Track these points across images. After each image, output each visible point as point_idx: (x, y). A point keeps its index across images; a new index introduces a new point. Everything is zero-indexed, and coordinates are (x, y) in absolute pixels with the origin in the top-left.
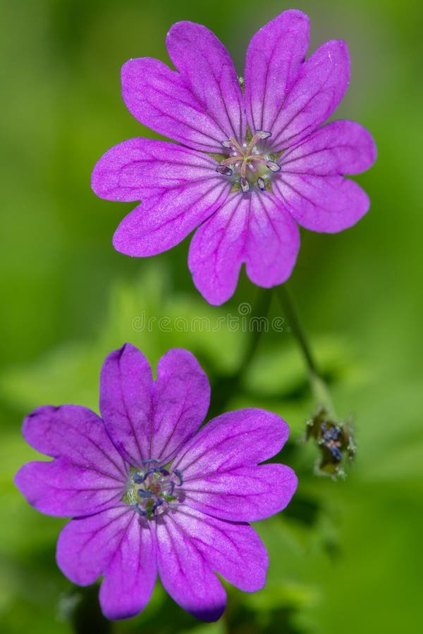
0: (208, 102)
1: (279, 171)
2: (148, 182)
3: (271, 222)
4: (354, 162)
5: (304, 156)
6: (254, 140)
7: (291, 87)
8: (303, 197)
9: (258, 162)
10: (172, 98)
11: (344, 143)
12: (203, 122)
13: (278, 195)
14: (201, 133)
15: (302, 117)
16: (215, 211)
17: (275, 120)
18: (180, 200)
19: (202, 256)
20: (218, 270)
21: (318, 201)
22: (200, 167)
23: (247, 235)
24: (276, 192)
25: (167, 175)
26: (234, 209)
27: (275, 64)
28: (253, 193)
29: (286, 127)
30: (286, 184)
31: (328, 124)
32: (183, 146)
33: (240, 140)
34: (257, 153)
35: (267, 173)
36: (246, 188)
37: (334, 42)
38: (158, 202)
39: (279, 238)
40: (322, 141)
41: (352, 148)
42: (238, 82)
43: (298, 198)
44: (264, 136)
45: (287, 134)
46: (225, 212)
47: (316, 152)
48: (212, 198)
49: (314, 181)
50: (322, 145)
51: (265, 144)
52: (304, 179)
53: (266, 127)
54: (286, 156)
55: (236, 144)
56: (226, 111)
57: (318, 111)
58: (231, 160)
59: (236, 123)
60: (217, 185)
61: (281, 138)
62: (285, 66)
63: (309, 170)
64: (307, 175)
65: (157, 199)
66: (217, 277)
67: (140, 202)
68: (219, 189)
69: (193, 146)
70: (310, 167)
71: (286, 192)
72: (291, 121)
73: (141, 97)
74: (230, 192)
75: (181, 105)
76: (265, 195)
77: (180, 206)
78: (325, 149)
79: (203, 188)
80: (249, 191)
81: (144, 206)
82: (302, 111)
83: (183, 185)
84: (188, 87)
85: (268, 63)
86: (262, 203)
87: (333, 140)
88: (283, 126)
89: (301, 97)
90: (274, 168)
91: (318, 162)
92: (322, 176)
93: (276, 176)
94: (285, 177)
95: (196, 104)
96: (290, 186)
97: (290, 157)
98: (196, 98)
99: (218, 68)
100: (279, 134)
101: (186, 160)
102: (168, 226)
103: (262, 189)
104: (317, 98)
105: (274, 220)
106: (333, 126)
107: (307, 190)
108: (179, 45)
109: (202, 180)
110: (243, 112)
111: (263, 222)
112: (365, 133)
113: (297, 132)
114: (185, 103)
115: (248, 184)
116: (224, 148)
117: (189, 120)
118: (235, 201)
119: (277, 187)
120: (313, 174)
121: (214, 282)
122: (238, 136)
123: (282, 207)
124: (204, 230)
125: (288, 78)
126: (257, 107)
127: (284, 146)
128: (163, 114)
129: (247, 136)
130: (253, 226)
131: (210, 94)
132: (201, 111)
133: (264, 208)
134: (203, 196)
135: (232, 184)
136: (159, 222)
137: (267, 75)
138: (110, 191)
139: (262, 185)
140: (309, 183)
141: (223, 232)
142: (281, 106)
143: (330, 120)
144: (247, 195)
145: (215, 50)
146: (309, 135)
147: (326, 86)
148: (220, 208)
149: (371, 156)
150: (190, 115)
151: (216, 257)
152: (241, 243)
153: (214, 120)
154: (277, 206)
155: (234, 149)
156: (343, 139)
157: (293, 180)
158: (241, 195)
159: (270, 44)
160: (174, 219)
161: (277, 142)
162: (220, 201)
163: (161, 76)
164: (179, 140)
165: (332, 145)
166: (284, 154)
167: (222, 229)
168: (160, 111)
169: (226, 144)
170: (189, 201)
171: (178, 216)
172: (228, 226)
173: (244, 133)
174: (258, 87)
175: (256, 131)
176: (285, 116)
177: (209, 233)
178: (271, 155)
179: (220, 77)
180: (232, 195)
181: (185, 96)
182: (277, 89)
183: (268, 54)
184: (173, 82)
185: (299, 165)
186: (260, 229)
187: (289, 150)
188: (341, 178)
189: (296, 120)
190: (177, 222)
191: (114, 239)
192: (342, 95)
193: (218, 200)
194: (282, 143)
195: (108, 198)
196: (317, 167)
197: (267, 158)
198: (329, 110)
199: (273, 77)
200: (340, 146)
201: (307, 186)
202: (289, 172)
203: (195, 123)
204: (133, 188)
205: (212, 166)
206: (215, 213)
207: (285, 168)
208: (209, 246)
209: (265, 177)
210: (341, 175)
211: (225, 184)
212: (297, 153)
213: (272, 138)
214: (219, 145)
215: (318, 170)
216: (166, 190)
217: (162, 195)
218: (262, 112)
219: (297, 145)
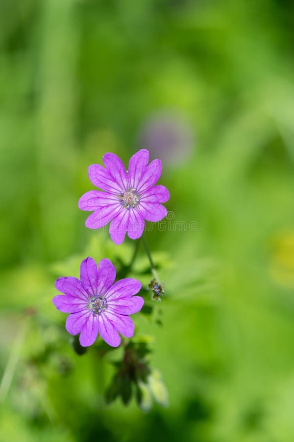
0: (117, 179)
2: (97, 204)
4: (162, 199)
5: (147, 197)
6: (131, 191)
7: (143, 174)
8: (147, 210)
9: (132, 198)
10: (105, 177)
12: (115, 185)
13: (139, 209)
14: (114, 188)
15: (147, 184)
17: (138, 185)
18: (107, 211)
20: (119, 233)
21: (151, 212)
22: (114, 200)
25: (103, 202)
26: (124, 214)
27: (138, 166)
28: (131, 208)
32: (108, 193)
33: (127, 191)
34: (132, 195)
36: (128, 207)
37: (157, 160)
38: (100, 211)
41: (162, 194)
42: (126, 172)
43: (145, 210)
44: (134, 190)
45: (142, 189)
46: (121, 215)
47: (151, 195)
48: (117, 210)
49: (150, 205)
50: (153, 193)
51: (135, 192)
53: (135, 187)
55: (125, 192)
56: (122, 181)
57: (152, 182)
58: (124, 198)
59: (126, 186)
61: (140, 190)
62: (142, 168)
64: (148, 203)
67: (94, 211)
68: (120, 207)
69: (111, 193)
70: (149, 200)
71: (141, 208)
72: (143, 185)
73: (95, 177)
74: (123, 208)
76: (134, 209)
77: (107, 213)
79: (114, 207)
81: (95, 212)
82: (147, 181)
83: (108, 206)
84: (110, 174)
85: (136, 166)
86: (133, 212)
87: (156, 192)
88: (140, 187)
89: (146, 178)
90: (138, 200)
91: (152, 199)
92: (153, 203)
93: (138, 203)
94: (141, 203)
95: (112, 179)
96: (142, 206)
97: (142, 197)
98: (113, 177)
99: (120, 168)
100: (139, 189)
101: (109, 198)
102: (103, 219)
104: (151, 178)
105: (137, 217)
107: (148, 208)
108: (107, 160)
109: (114, 204)
110: (128, 181)
111: (134, 218)
113: (145, 189)
114: (109, 179)
115: (129, 206)
117: (110, 184)
118: (125, 211)
119: (138, 206)
120: (150, 203)
121: (117, 237)
123: (140, 213)
125: (142, 171)
126: (132, 180)
127: (141, 193)
128: (102, 182)
129: (129, 190)
130: (130, 219)
131: (117, 176)
132: (114, 182)
134: (114, 209)
135: (124, 205)
136: (100, 217)
137: (135, 170)
138: (84, 208)
139: (134, 206)
140: (148, 205)
141: (121, 221)
142: (140, 180)
144: (129, 209)
145: (119, 162)
146: (149, 190)
147: (154, 174)
148: (120, 213)
149: (168, 197)
153: (119, 184)
154: (138, 213)
155: (125, 194)
156: (159, 191)
157: (144, 204)
158: (127, 209)
159: (136, 160)
161: (139, 192)
162: (120, 211)
163: (101, 170)
164: (107, 191)
169: (122, 193)
170: (110, 211)
171: (106, 216)
172: (122, 219)
173: (128, 188)
174: (132, 174)
175: (132, 188)
176: (141, 183)
178: (137, 196)
179: (120, 171)
181: (109, 177)
182: (139, 175)
183: (136, 164)
184: (105, 172)
185: (145, 199)
186: (132, 220)
187: (142, 195)
188: (158, 204)
189: (145, 185)
190: (106, 218)
191: (86, 223)
195: (84, 210)
197: (136, 197)
199: (137, 171)
200: (158, 193)
202: (142, 202)
203: (112, 185)
204: (92, 207)
205: (118, 200)
206: (118, 215)
207: (141, 200)
209: (135, 203)
211: (122, 205)
212: (145, 195)
213: (137, 190)
214: (120, 193)
215: (151, 201)
216: (103, 207)
217: (101, 209)
218: (134, 182)
219: (145, 193)
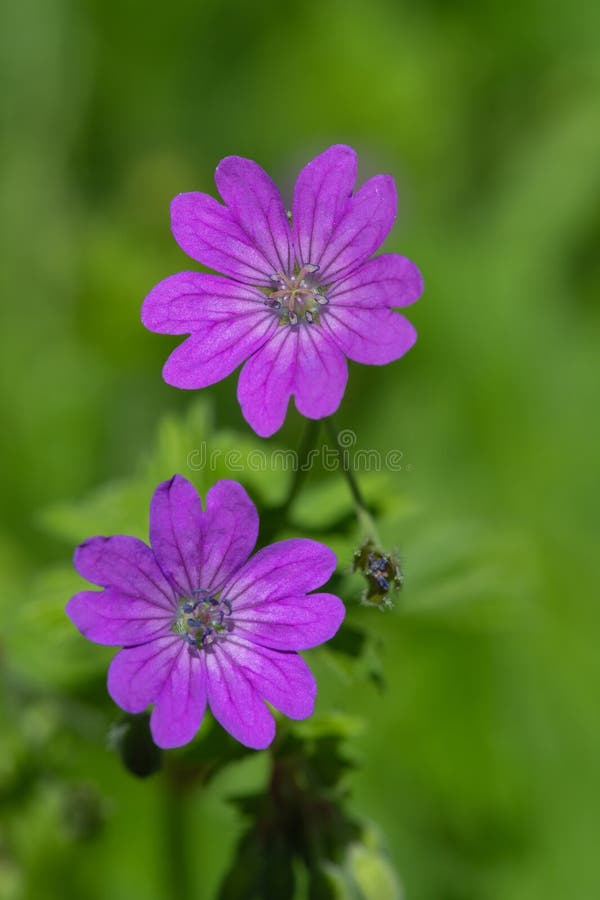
0: (257, 236)
1: (327, 304)
2: (197, 315)
3: (319, 354)
4: (401, 295)
5: (352, 290)
6: (302, 274)
7: (339, 221)
8: (350, 329)
9: (306, 295)
10: (220, 231)
11: (391, 276)
12: (252, 255)
13: (326, 328)
14: (249, 266)
15: (350, 250)
16: (263, 344)
17: (323, 255)
18: (228, 333)
19: (252, 389)
20: (267, 401)
21: (365, 334)
22: (249, 300)
23: (295, 367)
24: (324, 325)
25: (216, 308)
26: (282, 342)
27: (323, 198)
28: (302, 326)
29: (334, 260)
30: (334, 316)
31: (376, 258)
32: (232, 279)
33: (288, 274)
34: (305, 286)
35: (314, 306)
37: (381, 176)
38: (207, 335)
39: (327, 370)
40: (370, 274)
41: (400, 281)
42: (286, 216)
43: (346, 331)
44: (312, 269)
45: (335, 267)
46: (274, 345)
47: (364, 285)
48: (261, 330)
49: (362, 314)
50: (369, 278)
51: (312, 278)
52: (351, 312)
53: (314, 261)
54: (334, 289)
55: (284, 277)
56: (274, 244)
57: (366, 244)
58: (279, 293)
59: (285, 257)
60: (266, 318)
61: (329, 271)
62: (333, 201)
63: (357, 303)
64: (355, 307)
65: (206, 332)
66: (266, 409)
67: (189, 335)
68: (267, 322)
69: (242, 279)
70: (359, 300)
71: (334, 325)
72: (339, 255)
73: (190, 231)
74: (278, 325)
75: (229, 239)
76: (313, 328)
77: (229, 339)
78: (373, 282)
79: (252, 321)
80: (298, 323)
82: (350, 244)
83: (232, 318)
84: (237, 221)
85: (316, 198)
86: (310, 336)
87: (381, 273)
88: (330, 260)
89: (348, 231)
90: (322, 301)
91: (367, 295)
92: (370, 309)
93: (324, 309)
94: (333, 310)
95: (245, 238)
96: (338, 319)
97: (337, 291)
98: (244, 232)
99: (266, 202)
101: (235, 294)
102: (217, 359)
103: (310, 322)
104: (364, 231)
105: (322, 352)
106: (380, 260)
107: (355, 323)
108: (228, 180)
109: (251, 313)
110: (291, 244)
111: (312, 354)
112: (412, 267)
113: (345, 265)
114: (233, 236)
115: (296, 317)
116: (272, 282)
117: (237, 254)
118: (282, 335)
119: (325, 319)
120: (360, 308)
121: (262, 414)
122: (286, 269)
123: (331, 340)
124: (253, 362)
125: (336, 213)
126: (305, 240)
127: (332, 280)
128: (212, 248)
129: (295, 269)
130: (301, 358)
131: (259, 227)
132: (249, 245)
133: (312, 341)
134: (252, 329)
135: (280, 317)
136: (209, 354)
137: (314, 210)
138: (160, 324)
139: (310, 318)
140: (356, 316)
141: (272, 364)
142: (329, 240)
143: (378, 253)
144: (295, 328)
145: (264, 184)
146: (357, 268)
147: (373, 220)
148: (269, 340)
149: (418, 289)
150: (239, 249)
151: (265, 388)
152: (289, 375)
153: (263, 254)
154: (325, 339)
155: (282, 282)
156: (390, 272)
157: (340, 313)
158: (289, 328)
159: (317, 178)
160: (223, 352)
161: (324, 276)
162: (269, 334)
163: (210, 211)
164: (228, 273)
165: (380, 278)
166: (332, 288)
167: (271, 362)
168: (208, 244)
169: (275, 278)
170: (238, 334)
171: (227, 349)
172: (276, 359)
173: (292, 266)
174: (305, 221)
175: (304, 264)
176: (332, 249)
177: (257, 366)
178: (319, 288)
179: (268, 211)
180: (280, 328)
181: (234, 230)
182: (325, 223)
183: (316, 188)
184: (221, 216)
185: (346, 298)
186: (308, 361)
187: (336, 284)
188: (388, 311)
189: (344, 253)
190: (226, 355)
191: (163, 372)
192: (389, 229)
193: (266, 333)
194: (330, 276)
195: (157, 331)
196: (364, 300)
197: (315, 291)
198: (377, 244)
199: (321, 212)
200: (387, 279)
201: (355, 319)
202: (337, 305)
203: (243, 257)
204: (183, 321)
205: (260, 300)
207: (332, 301)
208: (259, 378)
209: (313, 310)
210: (389, 308)
211: (274, 316)
212: (345, 286)
213: (320, 271)
214: (267, 278)
215: (366, 303)
216: (216, 323)
217: (212, 327)
218: (309, 247)
219: (344, 278)
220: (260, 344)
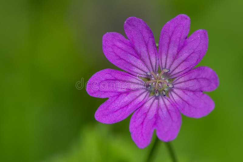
0: (142, 54)
1: (173, 87)
3: (168, 111)
4: (208, 86)
5: (185, 82)
6: (162, 73)
7: (180, 49)
8: (183, 100)
10: (125, 51)
11: (204, 77)
12: (139, 63)
13: (172, 99)
14: (137, 68)
15: (185, 63)
16: (142, 104)
17: (172, 64)
18: (126, 99)
19: (136, 125)
20: (143, 132)
21: (191, 103)
23: (157, 116)
24: (171, 97)
26: (151, 104)
27: (173, 39)
28: (160, 97)
29: (177, 67)
30: (176, 94)
31: (197, 68)
32: (129, 73)
33: (155, 72)
34: (163, 79)
36: (157, 95)
37: (201, 30)
38: (117, 99)
39: (172, 118)
40: (194, 75)
41: (208, 79)
42: (156, 46)
43: (181, 101)
44: (166, 71)
45: (177, 71)
46: (147, 105)
47: (191, 80)
48: (141, 98)
49: (189, 93)
50: (193, 77)
51: (167, 75)
52: (184, 92)
53: (167, 67)
54: (176, 81)
55: (153, 74)
56: (150, 59)
57: (193, 61)
59: (154, 64)
60: (144, 92)
61: (174, 72)
62: (178, 40)
63: (187, 88)
64: (185, 90)
65: (116, 97)
66: (142, 135)
67: (108, 98)
68: (145, 94)
69: (134, 74)
70: (188, 87)
71: (176, 97)
72: (179, 65)
73: (111, 50)
74: (149, 96)
75: (129, 55)
76: (166, 98)
77: (126, 101)
78: (195, 79)
79: (137, 93)
80: (159, 96)
81: (109, 100)
82: (185, 60)
83: (128, 92)
84: (132, 46)
85: (170, 38)
86: (164, 102)
87: (199, 75)
88: (175, 67)
89: (185, 54)
90: (171, 86)
91: (192, 85)
92: (193, 91)
93: (171, 90)
94: (175, 90)
95: (136, 55)
96: (177, 95)
97: (178, 81)
98: (136, 52)
99: (147, 39)
100: (173, 70)
102: (120, 111)
103: (164, 95)
104: (192, 55)
105: (170, 110)
106: (199, 69)
107: (186, 98)
108: (130, 28)
109: (137, 90)
110: (157, 59)
111: (165, 111)
112: (214, 74)
113: (182, 70)
114: (131, 54)
115: (157, 93)
116: (148, 75)
117: (132, 62)
118: (151, 101)
119: (172, 95)
120: (189, 90)
121: (141, 138)
122: (154, 70)
123: (174, 104)
124: (137, 113)
125: (179, 45)
126: (164, 57)
127: (175, 76)
128: (121, 59)
129: (158, 70)
130: (160, 113)
131: (143, 50)
132: (138, 58)
133: (165, 104)
134: (137, 97)
135: (150, 92)
136: (117, 108)
137: (169, 43)
138: (95, 92)
139: (164, 93)
140: (187, 94)
141: (146, 114)
142: (175, 58)
143: (199, 65)
144: (157, 98)
145: (146, 30)
146: (188, 72)
147: (196, 50)
148: (145, 103)
149: (217, 84)
150: (133, 60)
151: (142, 126)
152: (154, 120)
153: (144, 61)
154: (171, 104)
155: (152, 76)
156: (203, 75)
157: (179, 92)
158: (154, 97)
159: (172, 29)
160: (124, 107)
161: (172, 74)
162: (145, 100)
163: (121, 41)
164: (127, 71)
165: (198, 77)
166: (175, 80)
167: (145, 113)
168: (119, 57)
169: (149, 74)
170: (131, 99)
171: (126, 106)
172: (148, 112)
173: (157, 69)
174: (165, 48)
175: (163, 69)
176: (177, 62)
177: (139, 114)
178: (169, 80)
179: (148, 43)
180: (150, 97)
181: (131, 51)
182: (173, 50)
183: (170, 34)
184: (126, 44)
185: (182, 85)
186: (163, 114)
187: (178, 78)
188: (202, 93)
189: (182, 64)
190: (125, 108)
191: (95, 114)
192: (203, 55)
193: (144, 99)
194: (175, 74)
195: (94, 96)
196: (191, 86)
197: (167, 81)
198: (198, 61)
199: (172, 45)
200: (202, 78)
201: (186, 95)
202: (177, 88)
203: (135, 63)
204: (105, 92)
206: (143, 105)
207: (175, 86)
208: (139, 121)
209: (166, 89)
210: (202, 91)
211: (147, 92)
212: (181, 80)
213: (170, 72)
214: (146, 74)
215: (191, 88)
216: (120, 94)
217: (118, 96)
218: (166, 60)
219: (182, 76)
220: (141, 105)
